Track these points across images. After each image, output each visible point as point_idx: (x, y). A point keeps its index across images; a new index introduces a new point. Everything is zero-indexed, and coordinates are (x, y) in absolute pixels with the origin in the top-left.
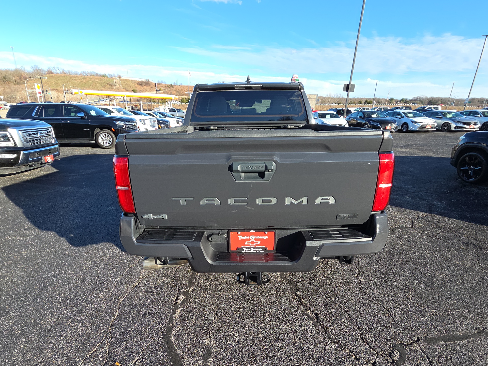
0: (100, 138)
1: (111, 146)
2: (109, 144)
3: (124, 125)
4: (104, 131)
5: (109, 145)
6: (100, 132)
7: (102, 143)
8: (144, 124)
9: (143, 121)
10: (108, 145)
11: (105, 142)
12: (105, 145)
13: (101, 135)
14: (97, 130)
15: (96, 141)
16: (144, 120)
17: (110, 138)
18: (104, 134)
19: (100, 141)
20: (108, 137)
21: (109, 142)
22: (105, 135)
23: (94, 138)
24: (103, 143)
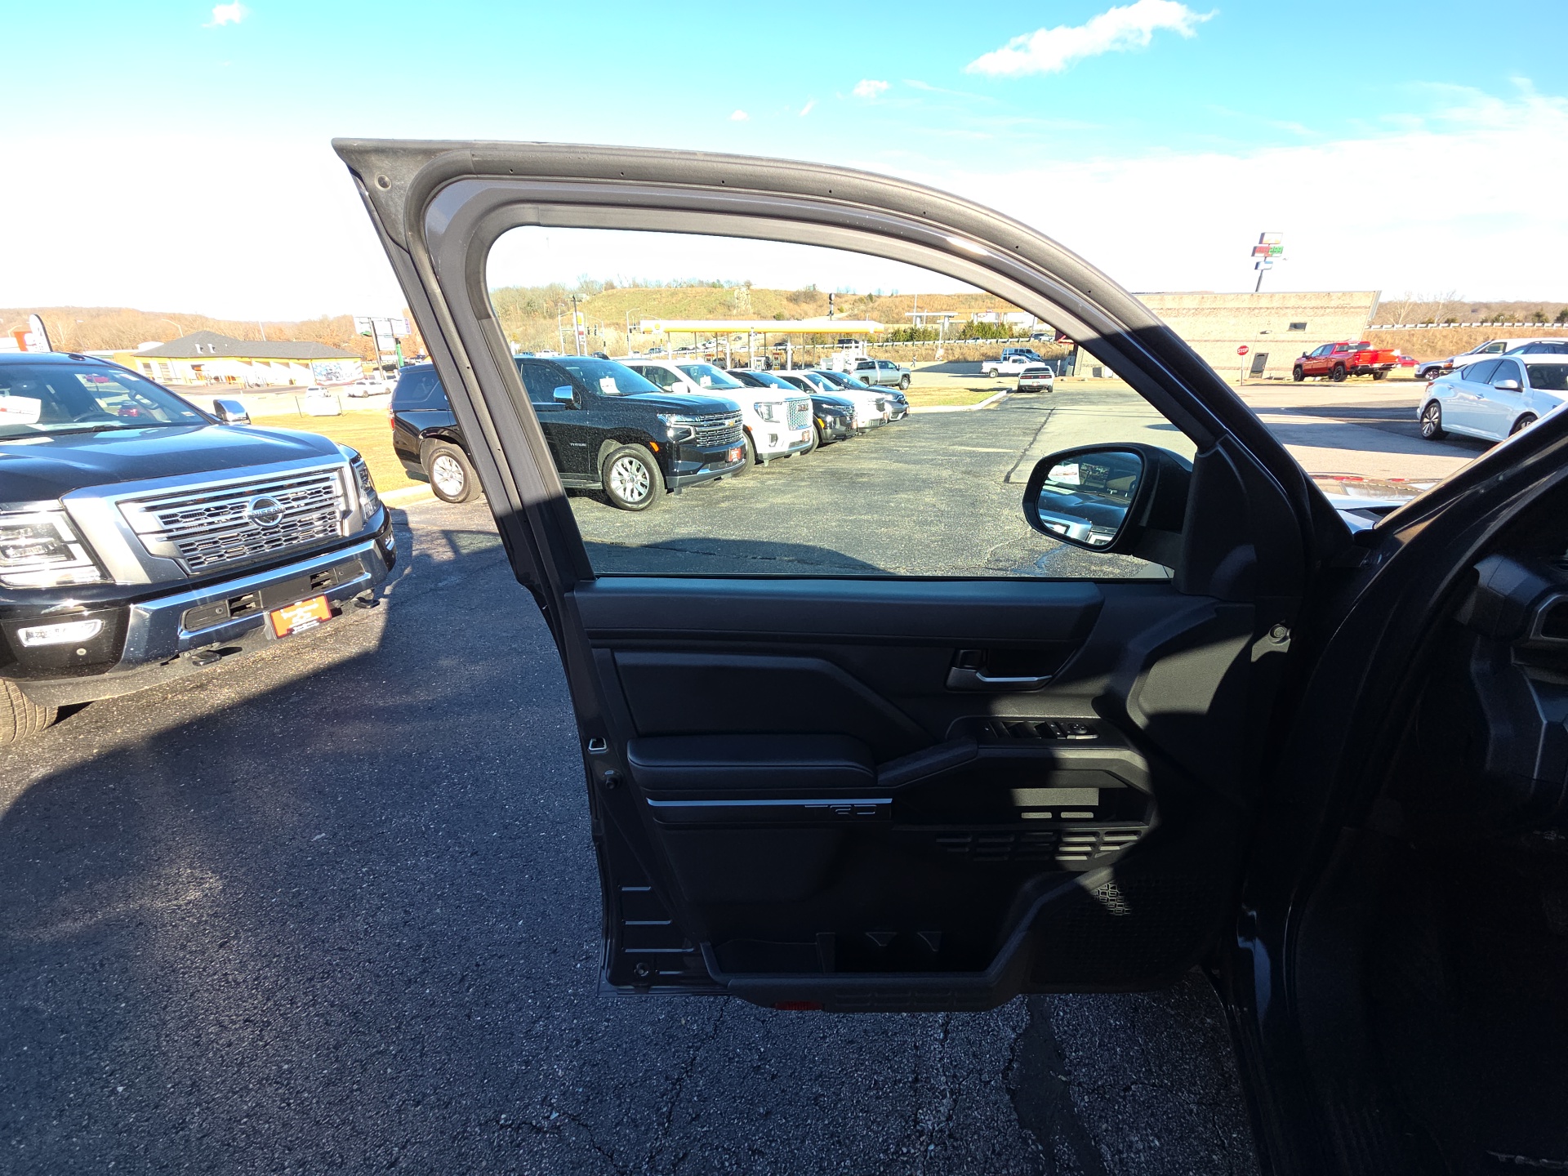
0: (614, 474)
1: (646, 504)
2: (640, 494)
3: (692, 428)
4: (627, 451)
5: (642, 497)
6: (616, 451)
7: (620, 493)
8: (770, 418)
9: (764, 409)
10: (637, 498)
11: (629, 486)
12: (630, 499)
13: (619, 463)
14: (610, 446)
15: (603, 482)
16: (769, 406)
17: (644, 474)
18: (626, 461)
19: (615, 485)
20: (638, 470)
21: (642, 490)
22: (631, 463)
23: (600, 472)
24: (625, 490)
